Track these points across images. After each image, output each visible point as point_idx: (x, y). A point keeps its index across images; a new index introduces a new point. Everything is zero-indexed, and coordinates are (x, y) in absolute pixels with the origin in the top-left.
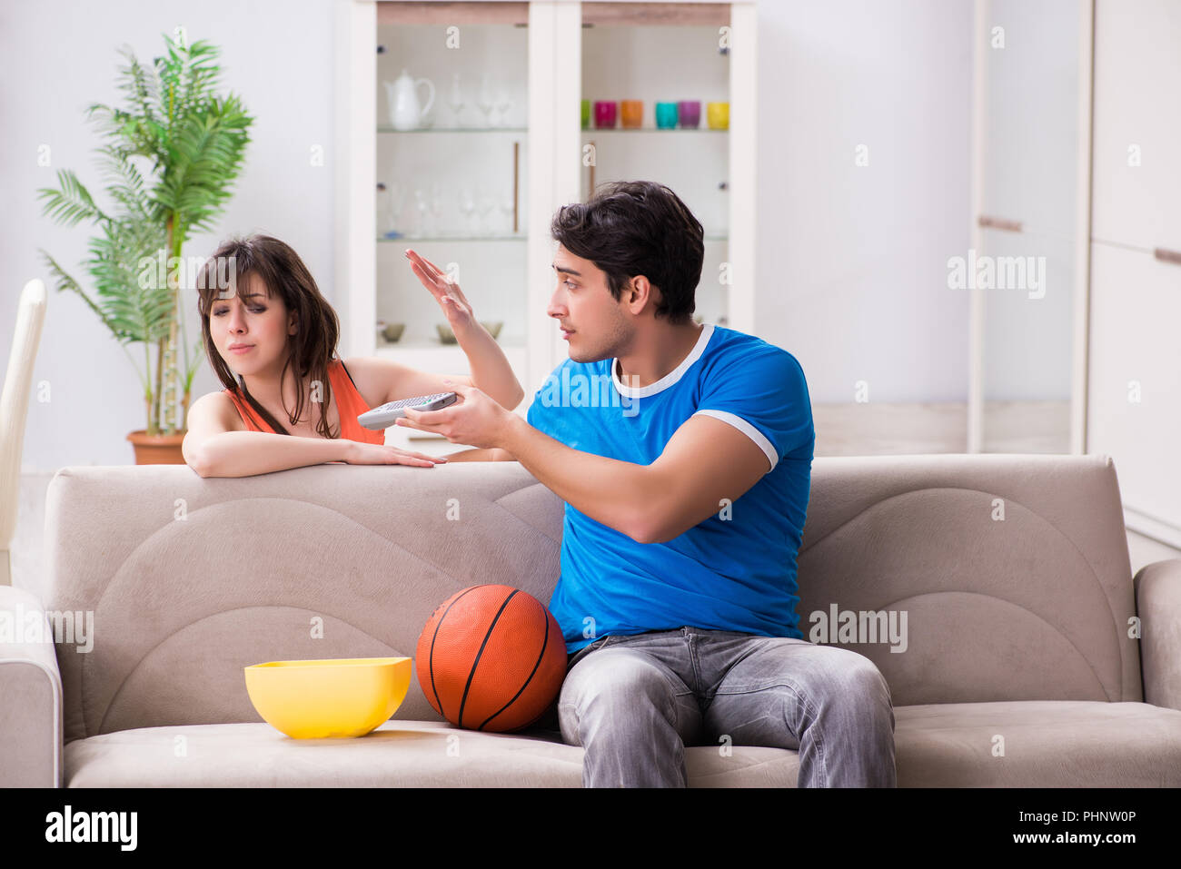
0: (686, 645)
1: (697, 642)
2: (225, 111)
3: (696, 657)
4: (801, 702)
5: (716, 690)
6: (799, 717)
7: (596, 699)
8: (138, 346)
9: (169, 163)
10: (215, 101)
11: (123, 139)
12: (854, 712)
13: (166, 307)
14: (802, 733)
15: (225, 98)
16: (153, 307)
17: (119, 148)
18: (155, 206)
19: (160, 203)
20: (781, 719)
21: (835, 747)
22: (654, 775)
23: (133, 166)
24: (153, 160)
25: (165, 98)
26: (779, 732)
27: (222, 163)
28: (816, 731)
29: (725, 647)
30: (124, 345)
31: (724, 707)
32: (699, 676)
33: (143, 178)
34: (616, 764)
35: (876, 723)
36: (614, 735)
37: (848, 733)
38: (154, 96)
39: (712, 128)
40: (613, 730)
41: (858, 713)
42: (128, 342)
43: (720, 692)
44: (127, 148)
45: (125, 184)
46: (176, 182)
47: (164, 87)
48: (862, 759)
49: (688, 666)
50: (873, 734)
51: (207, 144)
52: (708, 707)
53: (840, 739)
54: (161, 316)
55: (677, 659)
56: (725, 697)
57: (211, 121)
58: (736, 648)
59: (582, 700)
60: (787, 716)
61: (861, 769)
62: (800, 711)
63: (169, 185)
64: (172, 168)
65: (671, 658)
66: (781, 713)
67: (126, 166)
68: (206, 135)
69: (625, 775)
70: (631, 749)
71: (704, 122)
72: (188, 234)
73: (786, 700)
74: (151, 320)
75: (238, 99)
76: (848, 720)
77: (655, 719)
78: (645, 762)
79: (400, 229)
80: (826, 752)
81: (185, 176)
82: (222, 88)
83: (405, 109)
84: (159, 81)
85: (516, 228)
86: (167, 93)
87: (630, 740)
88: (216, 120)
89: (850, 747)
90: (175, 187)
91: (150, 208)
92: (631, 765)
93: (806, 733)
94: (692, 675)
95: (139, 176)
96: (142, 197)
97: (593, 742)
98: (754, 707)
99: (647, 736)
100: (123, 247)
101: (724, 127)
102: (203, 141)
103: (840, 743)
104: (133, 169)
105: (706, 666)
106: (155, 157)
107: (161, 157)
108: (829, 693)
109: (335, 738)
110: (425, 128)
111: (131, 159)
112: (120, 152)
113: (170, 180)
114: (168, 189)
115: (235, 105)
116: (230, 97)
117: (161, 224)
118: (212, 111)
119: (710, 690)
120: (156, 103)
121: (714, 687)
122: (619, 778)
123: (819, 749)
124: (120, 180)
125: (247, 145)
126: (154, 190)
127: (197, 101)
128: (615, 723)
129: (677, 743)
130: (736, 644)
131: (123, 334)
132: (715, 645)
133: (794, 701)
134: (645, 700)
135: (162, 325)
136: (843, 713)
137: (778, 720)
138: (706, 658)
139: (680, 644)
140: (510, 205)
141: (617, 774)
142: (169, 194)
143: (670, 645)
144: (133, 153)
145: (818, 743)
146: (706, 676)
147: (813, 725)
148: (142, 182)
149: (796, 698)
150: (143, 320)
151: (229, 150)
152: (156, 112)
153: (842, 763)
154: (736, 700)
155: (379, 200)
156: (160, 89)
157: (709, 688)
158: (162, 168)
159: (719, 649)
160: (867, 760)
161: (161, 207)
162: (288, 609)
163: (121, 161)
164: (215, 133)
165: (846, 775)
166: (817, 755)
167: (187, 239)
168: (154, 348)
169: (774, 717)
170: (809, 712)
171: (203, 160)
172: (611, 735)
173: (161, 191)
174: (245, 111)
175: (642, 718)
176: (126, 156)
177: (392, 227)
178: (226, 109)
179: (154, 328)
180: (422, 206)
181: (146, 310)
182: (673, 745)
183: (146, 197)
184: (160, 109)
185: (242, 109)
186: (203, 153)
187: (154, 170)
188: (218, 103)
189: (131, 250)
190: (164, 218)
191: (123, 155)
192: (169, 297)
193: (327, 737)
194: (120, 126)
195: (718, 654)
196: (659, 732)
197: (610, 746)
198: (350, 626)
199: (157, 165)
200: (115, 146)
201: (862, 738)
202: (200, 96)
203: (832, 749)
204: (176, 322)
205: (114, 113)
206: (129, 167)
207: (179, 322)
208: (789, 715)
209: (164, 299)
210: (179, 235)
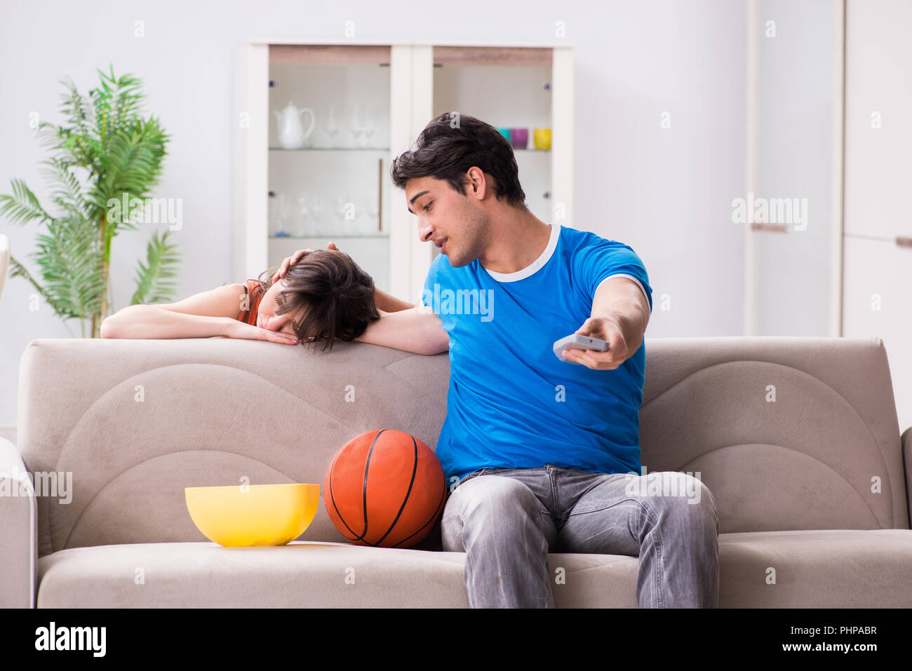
0: (548, 476)
1: (557, 474)
2: (147, 130)
3: (555, 486)
4: (644, 511)
5: (570, 512)
6: (642, 524)
7: (479, 507)
8: (76, 321)
9: (102, 172)
10: (139, 122)
11: (65, 153)
12: (688, 519)
13: (99, 288)
14: (643, 537)
15: (147, 121)
16: (88, 289)
17: (61, 159)
18: (91, 207)
19: (94, 205)
20: (626, 528)
21: (671, 546)
22: (526, 569)
23: (73, 174)
24: (88, 169)
25: (99, 121)
26: (622, 539)
27: (143, 171)
28: (657, 534)
29: (579, 480)
30: (64, 320)
31: (576, 525)
32: (557, 501)
33: (80, 184)
34: (494, 558)
35: (706, 529)
36: (494, 535)
37: (682, 536)
38: (90, 121)
39: (537, 149)
40: (493, 531)
41: (691, 520)
42: (68, 318)
43: (572, 513)
44: (67, 160)
45: (66, 190)
46: (107, 187)
47: (98, 113)
48: (694, 557)
49: (548, 493)
50: (703, 538)
51: (133, 156)
52: (563, 526)
53: (676, 541)
54: (95, 296)
55: (540, 486)
56: (577, 517)
57: (136, 137)
58: (587, 481)
59: (466, 508)
60: (631, 524)
61: (693, 564)
62: (642, 519)
63: (101, 190)
64: (104, 176)
65: (535, 485)
66: (626, 522)
67: (67, 174)
68: (132, 149)
69: (502, 568)
70: (507, 546)
71: (531, 144)
72: (117, 231)
73: (631, 512)
74: (86, 299)
75: (158, 120)
76: (683, 525)
77: (527, 522)
78: (518, 558)
79: (287, 231)
80: (664, 551)
81: (115, 182)
82: (145, 111)
83: (291, 132)
84: (93, 109)
85: (380, 228)
86: (100, 117)
87: (507, 539)
88: (140, 136)
89: (684, 547)
90: (106, 191)
91: (86, 210)
92: (507, 560)
93: (647, 536)
94: (551, 499)
95: (78, 183)
96: (79, 200)
97: (476, 541)
98: (602, 521)
99: (521, 536)
100: (64, 240)
101: (548, 149)
102: (129, 153)
103: (676, 544)
104: (73, 178)
105: (564, 494)
106: (90, 167)
107: (95, 167)
108: (668, 503)
109: (258, 545)
110: (308, 147)
111: (71, 169)
112: (62, 163)
113: (103, 186)
114: (101, 193)
115: (155, 125)
116: (151, 119)
117: (94, 223)
118: (136, 129)
119: (565, 513)
120: (91, 124)
121: (568, 510)
122: (497, 571)
123: (657, 549)
124: (62, 186)
125: (165, 157)
126: (90, 193)
127: (124, 122)
128: (495, 525)
129: (544, 544)
130: (588, 478)
131: (64, 312)
132: (571, 478)
133: (638, 511)
134: (519, 509)
135: (95, 304)
136: (679, 519)
137: (623, 529)
138: (563, 487)
139: (543, 477)
140: (376, 210)
141: (496, 566)
142: (101, 196)
143: (534, 476)
144: (74, 164)
145: (658, 544)
146: (563, 501)
147: (653, 529)
148: (79, 188)
149: (640, 508)
150: (79, 300)
151: (151, 162)
152: (90, 133)
153: (677, 561)
154: (586, 518)
155: (270, 206)
156: (94, 114)
157: (565, 510)
158: (96, 176)
159: (574, 481)
160: (698, 558)
161: (95, 208)
162: (218, 452)
163: (63, 171)
164: (138, 148)
165: (680, 571)
166: (656, 555)
167: (115, 234)
168: (88, 323)
169: (620, 527)
170: (650, 519)
171: (130, 169)
172: (491, 536)
173: (96, 195)
174: (163, 130)
175: (516, 522)
176: (67, 166)
177: (280, 228)
178: (148, 128)
179: (89, 306)
180: (305, 211)
181: (83, 292)
182: (541, 545)
183: (83, 199)
184: (94, 130)
185: (160, 129)
186: (129, 163)
187: (90, 177)
188: (142, 124)
189: (71, 243)
190: (97, 218)
191: (64, 166)
192: (101, 281)
193: (252, 546)
194: (62, 141)
195: (573, 485)
196: (529, 533)
197: (490, 544)
198: (268, 467)
199: (92, 174)
200: (57, 158)
201: (694, 540)
202: (126, 119)
203: (669, 549)
204: (106, 300)
205: (59, 130)
206: (69, 176)
207: (109, 301)
208: (633, 523)
209: (97, 283)
210: (109, 231)
